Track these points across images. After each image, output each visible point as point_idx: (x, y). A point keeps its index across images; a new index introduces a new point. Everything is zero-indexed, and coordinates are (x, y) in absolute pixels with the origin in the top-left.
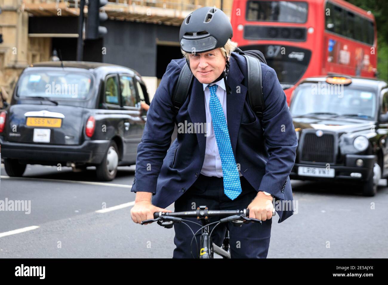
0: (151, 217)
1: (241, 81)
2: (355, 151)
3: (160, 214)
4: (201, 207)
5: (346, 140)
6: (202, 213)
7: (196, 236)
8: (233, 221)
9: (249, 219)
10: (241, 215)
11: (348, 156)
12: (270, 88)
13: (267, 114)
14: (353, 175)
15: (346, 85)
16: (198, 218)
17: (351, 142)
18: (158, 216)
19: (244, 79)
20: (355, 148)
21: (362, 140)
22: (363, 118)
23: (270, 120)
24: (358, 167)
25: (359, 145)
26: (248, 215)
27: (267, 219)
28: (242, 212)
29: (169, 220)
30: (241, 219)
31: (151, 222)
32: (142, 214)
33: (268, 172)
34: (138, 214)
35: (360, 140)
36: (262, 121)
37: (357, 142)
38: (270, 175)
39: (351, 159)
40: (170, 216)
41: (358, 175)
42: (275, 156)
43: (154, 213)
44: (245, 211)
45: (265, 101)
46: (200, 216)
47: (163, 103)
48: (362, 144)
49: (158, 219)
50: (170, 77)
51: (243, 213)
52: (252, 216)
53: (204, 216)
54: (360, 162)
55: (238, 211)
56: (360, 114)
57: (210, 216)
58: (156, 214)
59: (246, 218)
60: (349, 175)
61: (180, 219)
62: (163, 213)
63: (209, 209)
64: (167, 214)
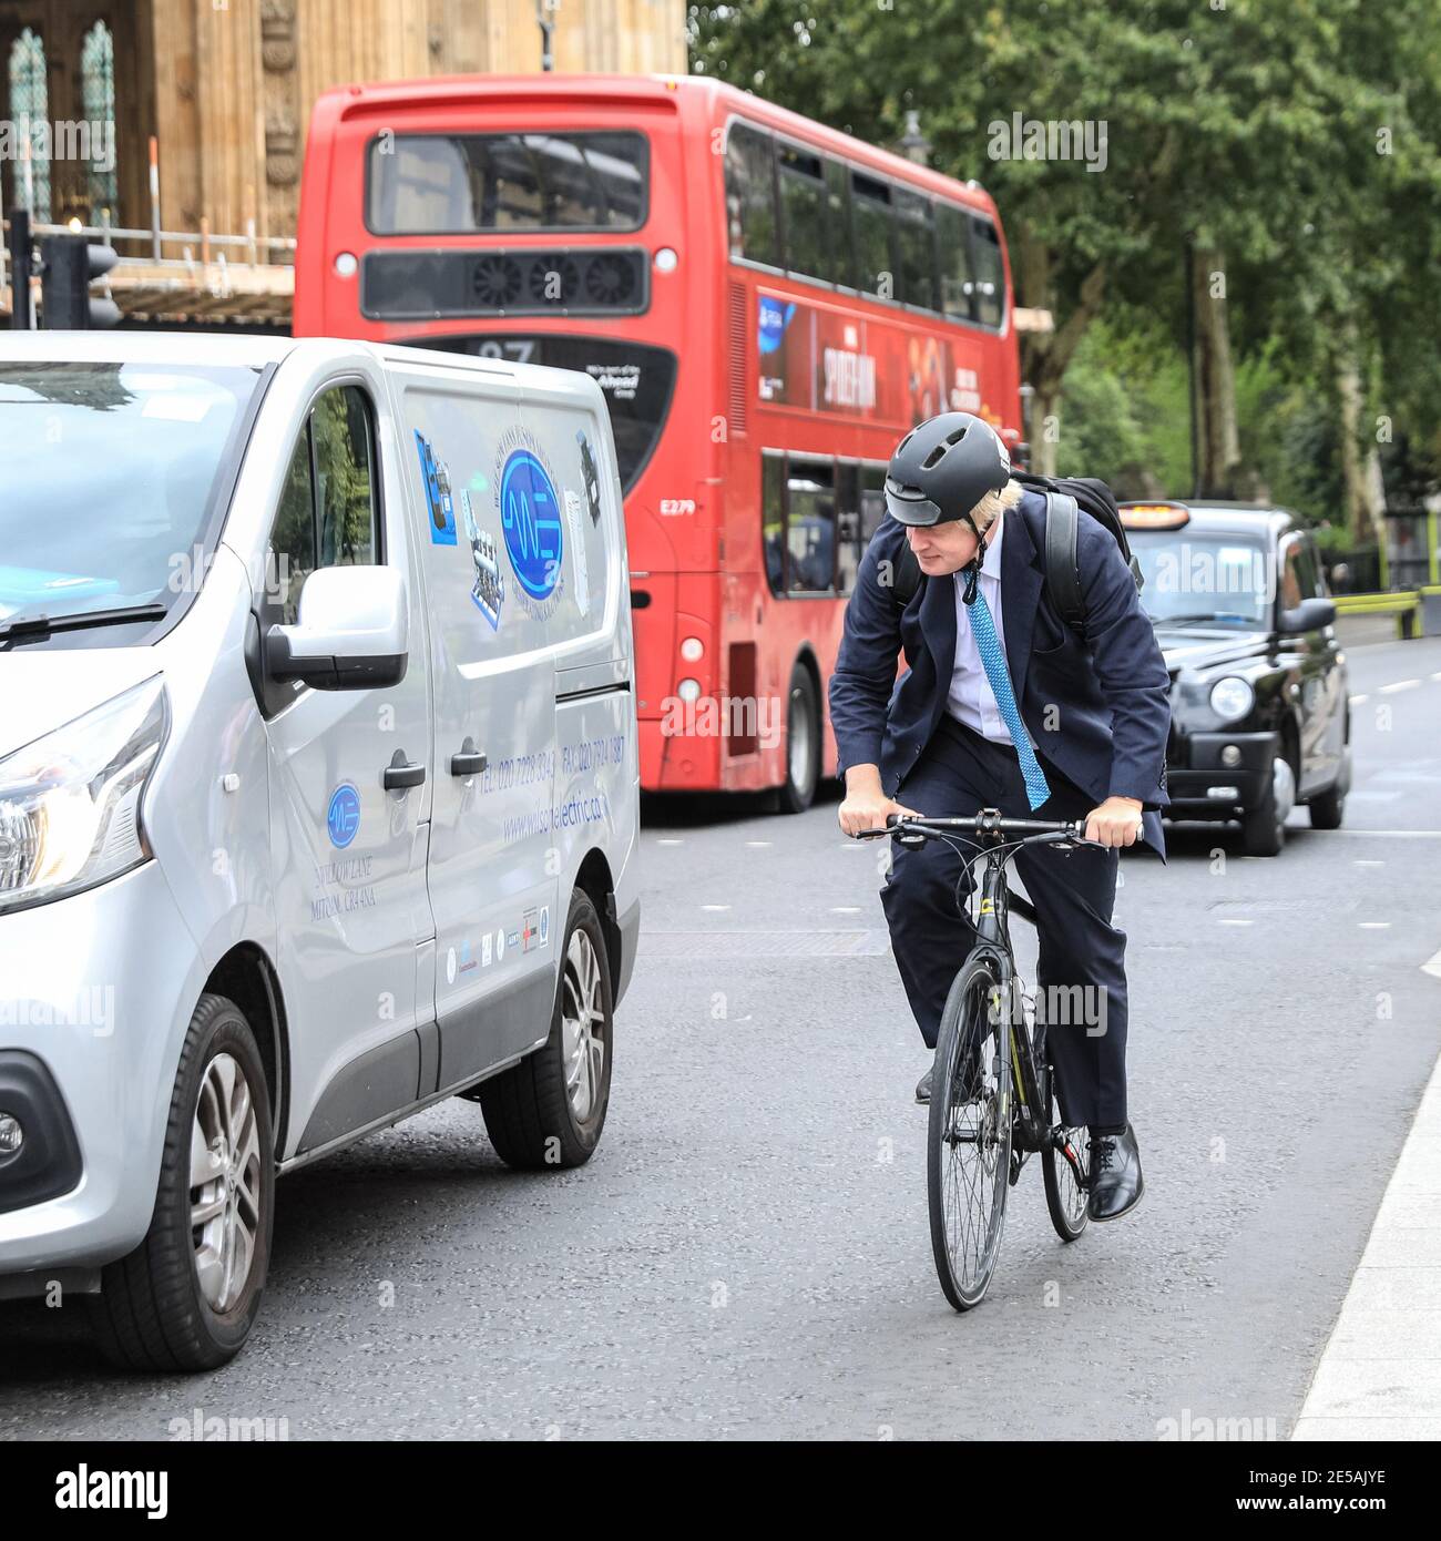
0: (880, 825)
1: (1030, 560)
2: (1217, 723)
3: (900, 820)
4: (987, 810)
5: (1188, 693)
6: (988, 823)
7: (969, 868)
8: (1051, 845)
9: (1083, 842)
10: (1068, 833)
11: (1196, 738)
12: (1094, 569)
13: (1092, 624)
14: (1213, 792)
15: (1175, 528)
16: (979, 832)
17: (1202, 696)
18: (895, 823)
19: (1038, 555)
20: (1216, 714)
21: (1235, 688)
22: (1229, 623)
23: (1098, 637)
24: (1227, 769)
25: (1227, 704)
26: (1083, 834)
27: (1136, 841)
28: (1071, 825)
29: (916, 833)
30: (1068, 840)
31: (880, 834)
32: (863, 818)
33: (1119, 752)
34: (854, 816)
35: (1227, 688)
36: (1086, 640)
37: (1219, 694)
38: (1128, 759)
39: (1203, 744)
40: (917, 824)
41: (1230, 793)
42: (1126, 714)
43: (890, 816)
44: (1078, 825)
45: (1084, 599)
46: (984, 829)
47: (872, 594)
48: (1235, 701)
49: (893, 829)
50: (886, 540)
51: (1074, 829)
52: (1092, 836)
53: (991, 829)
54: (1231, 753)
55: (1064, 825)
56: (1219, 613)
57: (1003, 830)
58: (892, 819)
59: (1078, 839)
60: (1204, 794)
61: (938, 832)
62: (906, 818)
63: (1003, 817)
64: (914, 820)
